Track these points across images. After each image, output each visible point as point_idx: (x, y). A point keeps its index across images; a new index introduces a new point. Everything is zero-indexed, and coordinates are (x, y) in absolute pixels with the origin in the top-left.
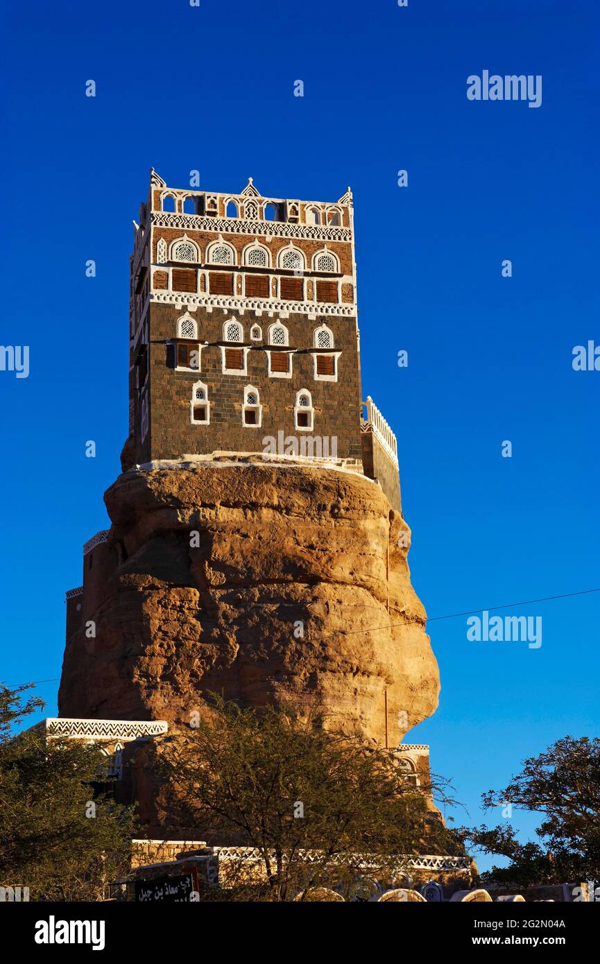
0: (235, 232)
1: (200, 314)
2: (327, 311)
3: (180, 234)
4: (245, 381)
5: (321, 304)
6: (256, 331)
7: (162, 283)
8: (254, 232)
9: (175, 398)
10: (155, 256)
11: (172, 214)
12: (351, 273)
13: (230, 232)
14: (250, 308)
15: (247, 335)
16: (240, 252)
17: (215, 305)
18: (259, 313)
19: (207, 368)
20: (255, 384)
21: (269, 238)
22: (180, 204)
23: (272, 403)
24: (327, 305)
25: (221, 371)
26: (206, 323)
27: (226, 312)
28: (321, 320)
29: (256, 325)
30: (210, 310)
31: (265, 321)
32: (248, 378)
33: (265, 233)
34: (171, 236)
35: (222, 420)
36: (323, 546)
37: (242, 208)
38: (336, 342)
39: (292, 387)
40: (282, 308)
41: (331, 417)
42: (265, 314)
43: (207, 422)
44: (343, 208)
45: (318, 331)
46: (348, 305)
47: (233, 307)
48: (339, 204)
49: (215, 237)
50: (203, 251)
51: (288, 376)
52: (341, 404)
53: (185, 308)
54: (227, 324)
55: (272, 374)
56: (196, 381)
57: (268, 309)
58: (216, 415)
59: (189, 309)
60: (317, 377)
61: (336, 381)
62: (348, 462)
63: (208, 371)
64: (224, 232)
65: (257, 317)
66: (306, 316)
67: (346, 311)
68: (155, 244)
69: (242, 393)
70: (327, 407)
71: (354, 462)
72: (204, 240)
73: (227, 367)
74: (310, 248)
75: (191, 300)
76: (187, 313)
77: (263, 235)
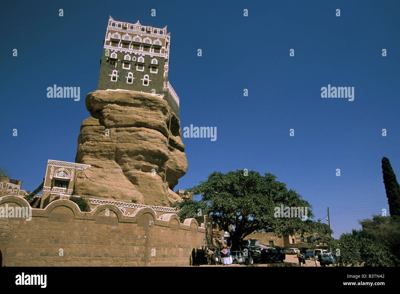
0: (132, 33)
1: (118, 53)
2: (156, 55)
3: (116, 32)
4: (129, 71)
5: (155, 53)
6: (134, 59)
7: (108, 43)
8: (137, 33)
9: (107, 74)
10: (107, 37)
11: (114, 27)
12: (164, 46)
13: (130, 33)
14: (133, 52)
15: (131, 59)
16: (132, 38)
17: (123, 50)
18: (136, 54)
19: (118, 66)
20: (132, 72)
21: (141, 36)
22: (117, 25)
23: (136, 78)
24: (156, 53)
25: (122, 68)
26: (119, 55)
27: (126, 53)
28: (154, 57)
29: (134, 57)
30: (121, 52)
31: (137, 56)
32: (130, 70)
33: (141, 34)
34: (112, 32)
35: (121, 81)
36: (146, 116)
37: (135, 27)
38: (158, 63)
39: (143, 74)
40: (143, 53)
41: (154, 83)
42: (138, 54)
43: (116, 81)
44: (165, 30)
45: (152, 60)
46: (163, 54)
47: (128, 51)
48: (163, 29)
49: (126, 33)
50: (121, 37)
51: (143, 71)
52: (157, 79)
53: (114, 51)
54: (125, 56)
55: (137, 70)
56: (114, 70)
57: (139, 53)
58: (119, 79)
59: (115, 51)
60: (151, 72)
61: (157, 73)
62: (158, 95)
63: (118, 67)
64: (129, 32)
65: (135, 55)
66: (150, 56)
67: (162, 56)
68: (108, 34)
69: (128, 74)
70: (153, 80)
71: (160, 95)
72: (122, 34)
73: (124, 67)
74: (153, 39)
75: (116, 49)
76: (114, 52)
77: (140, 34)
